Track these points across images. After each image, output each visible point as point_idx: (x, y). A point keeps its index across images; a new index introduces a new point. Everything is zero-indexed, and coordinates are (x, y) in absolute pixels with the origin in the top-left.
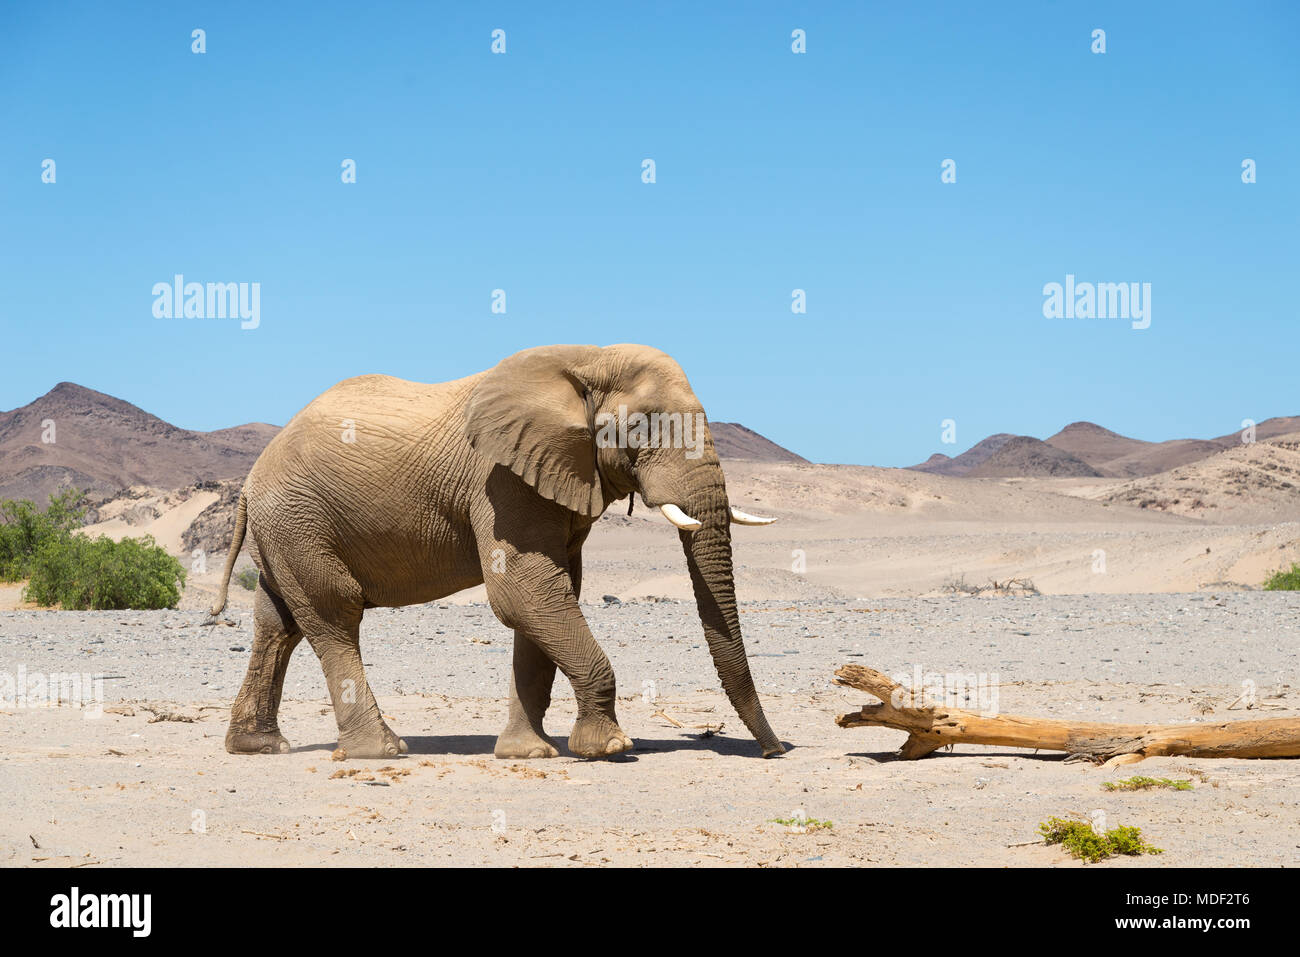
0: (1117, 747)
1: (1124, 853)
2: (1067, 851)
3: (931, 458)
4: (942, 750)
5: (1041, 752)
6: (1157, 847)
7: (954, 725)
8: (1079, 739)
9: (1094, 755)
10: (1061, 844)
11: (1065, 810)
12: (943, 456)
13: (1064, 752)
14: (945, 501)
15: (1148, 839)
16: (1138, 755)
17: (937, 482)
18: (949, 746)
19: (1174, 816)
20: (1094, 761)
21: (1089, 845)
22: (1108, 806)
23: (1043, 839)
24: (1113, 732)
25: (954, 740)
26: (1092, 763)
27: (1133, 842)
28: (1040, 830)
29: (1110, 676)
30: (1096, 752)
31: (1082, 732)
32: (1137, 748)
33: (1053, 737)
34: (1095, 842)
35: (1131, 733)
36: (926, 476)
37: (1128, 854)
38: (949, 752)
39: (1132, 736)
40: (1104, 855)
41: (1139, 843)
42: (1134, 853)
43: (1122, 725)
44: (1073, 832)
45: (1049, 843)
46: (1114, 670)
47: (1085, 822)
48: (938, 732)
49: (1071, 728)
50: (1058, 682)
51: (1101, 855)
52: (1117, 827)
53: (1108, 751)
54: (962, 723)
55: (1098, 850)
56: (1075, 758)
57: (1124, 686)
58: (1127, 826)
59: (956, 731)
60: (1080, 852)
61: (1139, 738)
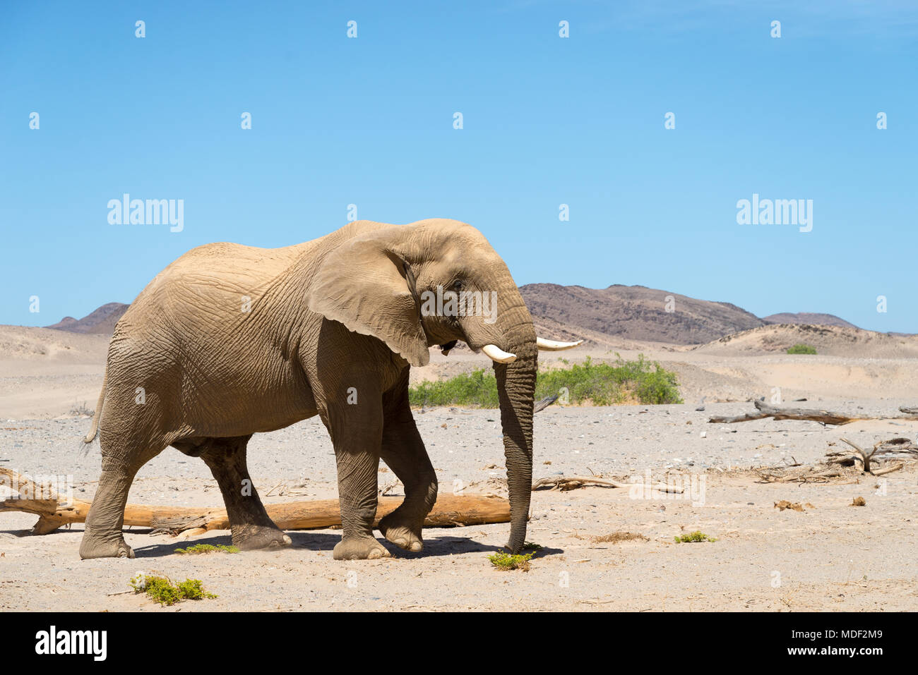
0: (187, 524)
1: (190, 598)
2: (150, 598)
3: (63, 320)
4: (63, 528)
5: (133, 528)
6: (213, 593)
7: (72, 509)
8: (160, 519)
9: (171, 529)
10: (146, 593)
11: (149, 569)
12: (71, 318)
13: (150, 528)
14: (73, 350)
15: (207, 588)
16: (202, 529)
17: (68, 337)
18: (68, 525)
19: (226, 572)
20: (171, 534)
21: (166, 595)
22: (181, 566)
23: (133, 589)
24: (184, 513)
25: (72, 520)
26: (169, 535)
27: (197, 591)
28: (131, 583)
29: (184, 473)
30: (173, 527)
31: (162, 513)
32: (201, 524)
33: (142, 517)
34: (169, 591)
35: (196, 513)
36: (59, 333)
37: (193, 599)
38: (68, 529)
39: (197, 516)
40: (176, 600)
41: (200, 591)
42: (197, 598)
43: (190, 508)
44: (154, 584)
45: (137, 592)
46: (187, 469)
47: (163, 577)
48: (60, 515)
49: (154, 511)
50: (147, 478)
51: (174, 601)
52: (185, 580)
53: (181, 526)
54: (77, 508)
55: (172, 596)
56: (158, 532)
57: (194, 480)
58: (192, 579)
59: (73, 514)
60: (159, 598)
61: (203, 517)
